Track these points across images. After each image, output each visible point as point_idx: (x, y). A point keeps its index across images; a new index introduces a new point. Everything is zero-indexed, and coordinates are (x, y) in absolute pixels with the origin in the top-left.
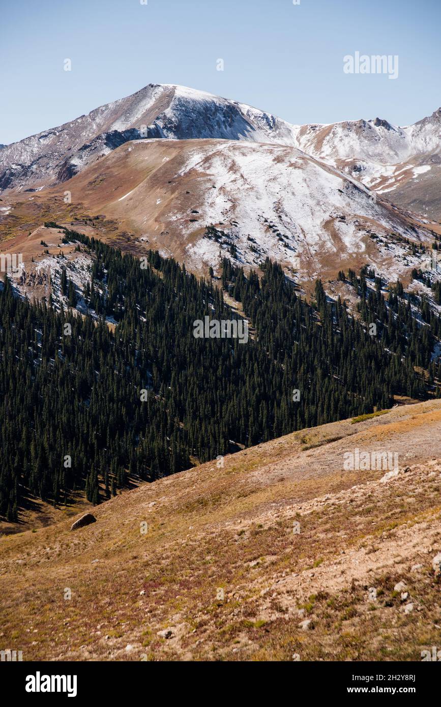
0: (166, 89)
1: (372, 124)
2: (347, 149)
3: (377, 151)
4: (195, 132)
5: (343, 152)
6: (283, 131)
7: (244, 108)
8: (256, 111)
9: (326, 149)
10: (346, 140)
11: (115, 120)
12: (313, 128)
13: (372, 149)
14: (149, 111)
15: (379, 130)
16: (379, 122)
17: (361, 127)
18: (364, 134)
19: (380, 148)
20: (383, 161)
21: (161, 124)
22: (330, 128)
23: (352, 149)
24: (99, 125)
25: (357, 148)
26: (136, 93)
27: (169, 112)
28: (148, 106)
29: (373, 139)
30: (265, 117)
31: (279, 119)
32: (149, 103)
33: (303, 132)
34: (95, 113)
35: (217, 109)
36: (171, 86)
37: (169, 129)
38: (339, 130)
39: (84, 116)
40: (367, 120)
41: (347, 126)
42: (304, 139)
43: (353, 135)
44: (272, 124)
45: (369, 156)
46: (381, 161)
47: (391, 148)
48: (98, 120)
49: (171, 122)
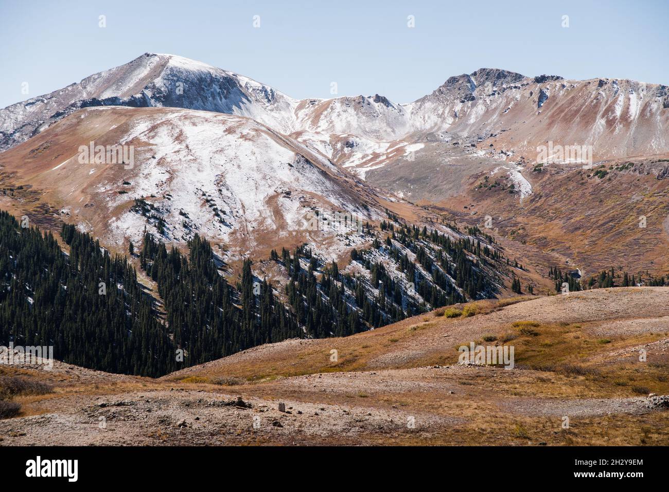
0: (162, 58)
1: (371, 100)
2: (344, 125)
3: (374, 128)
4: (186, 103)
5: (340, 128)
6: (281, 104)
7: (243, 80)
8: (256, 84)
9: (323, 124)
10: (344, 115)
11: (106, 89)
12: (313, 102)
13: (369, 126)
14: (142, 80)
15: (378, 106)
16: (379, 99)
17: (360, 103)
18: (363, 110)
19: (378, 124)
20: (379, 138)
21: (149, 93)
22: (329, 103)
23: (349, 125)
24: (89, 94)
25: (354, 124)
26: (131, 62)
27: (159, 82)
28: (142, 75)
29: (372, 115)
30: (264, 90)
31: (278, 93)
32: (143, 72)
33: (301, 107)
34: (87, 80)
35: (213, 80)
36: (167, 55)
37: (158, 99)
38: (338, 105)
39: (75, 84)
40: (366, 96)
41: (346, 102)
42: (302, 113)
43: (351, 111)
44: (270, 97)
45: (366, 132)
46: (378, 137)
47: (388, 125)
48: (89, 88)
49: (160, 92)
